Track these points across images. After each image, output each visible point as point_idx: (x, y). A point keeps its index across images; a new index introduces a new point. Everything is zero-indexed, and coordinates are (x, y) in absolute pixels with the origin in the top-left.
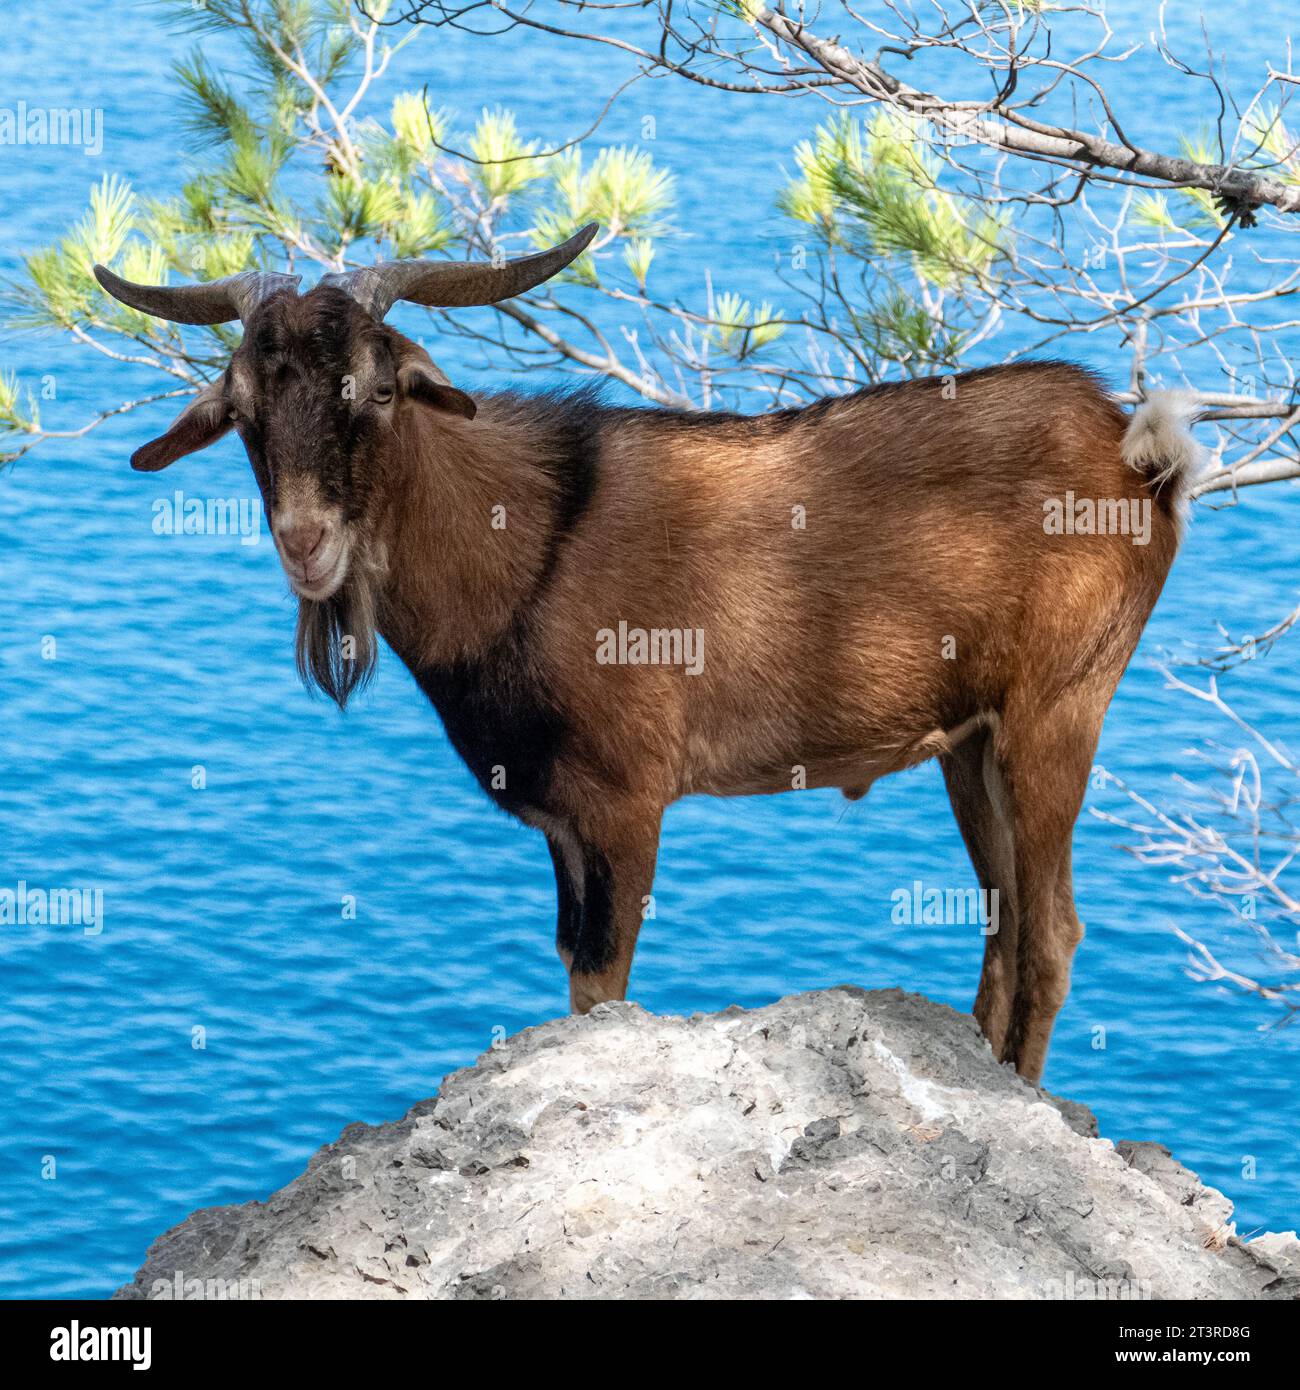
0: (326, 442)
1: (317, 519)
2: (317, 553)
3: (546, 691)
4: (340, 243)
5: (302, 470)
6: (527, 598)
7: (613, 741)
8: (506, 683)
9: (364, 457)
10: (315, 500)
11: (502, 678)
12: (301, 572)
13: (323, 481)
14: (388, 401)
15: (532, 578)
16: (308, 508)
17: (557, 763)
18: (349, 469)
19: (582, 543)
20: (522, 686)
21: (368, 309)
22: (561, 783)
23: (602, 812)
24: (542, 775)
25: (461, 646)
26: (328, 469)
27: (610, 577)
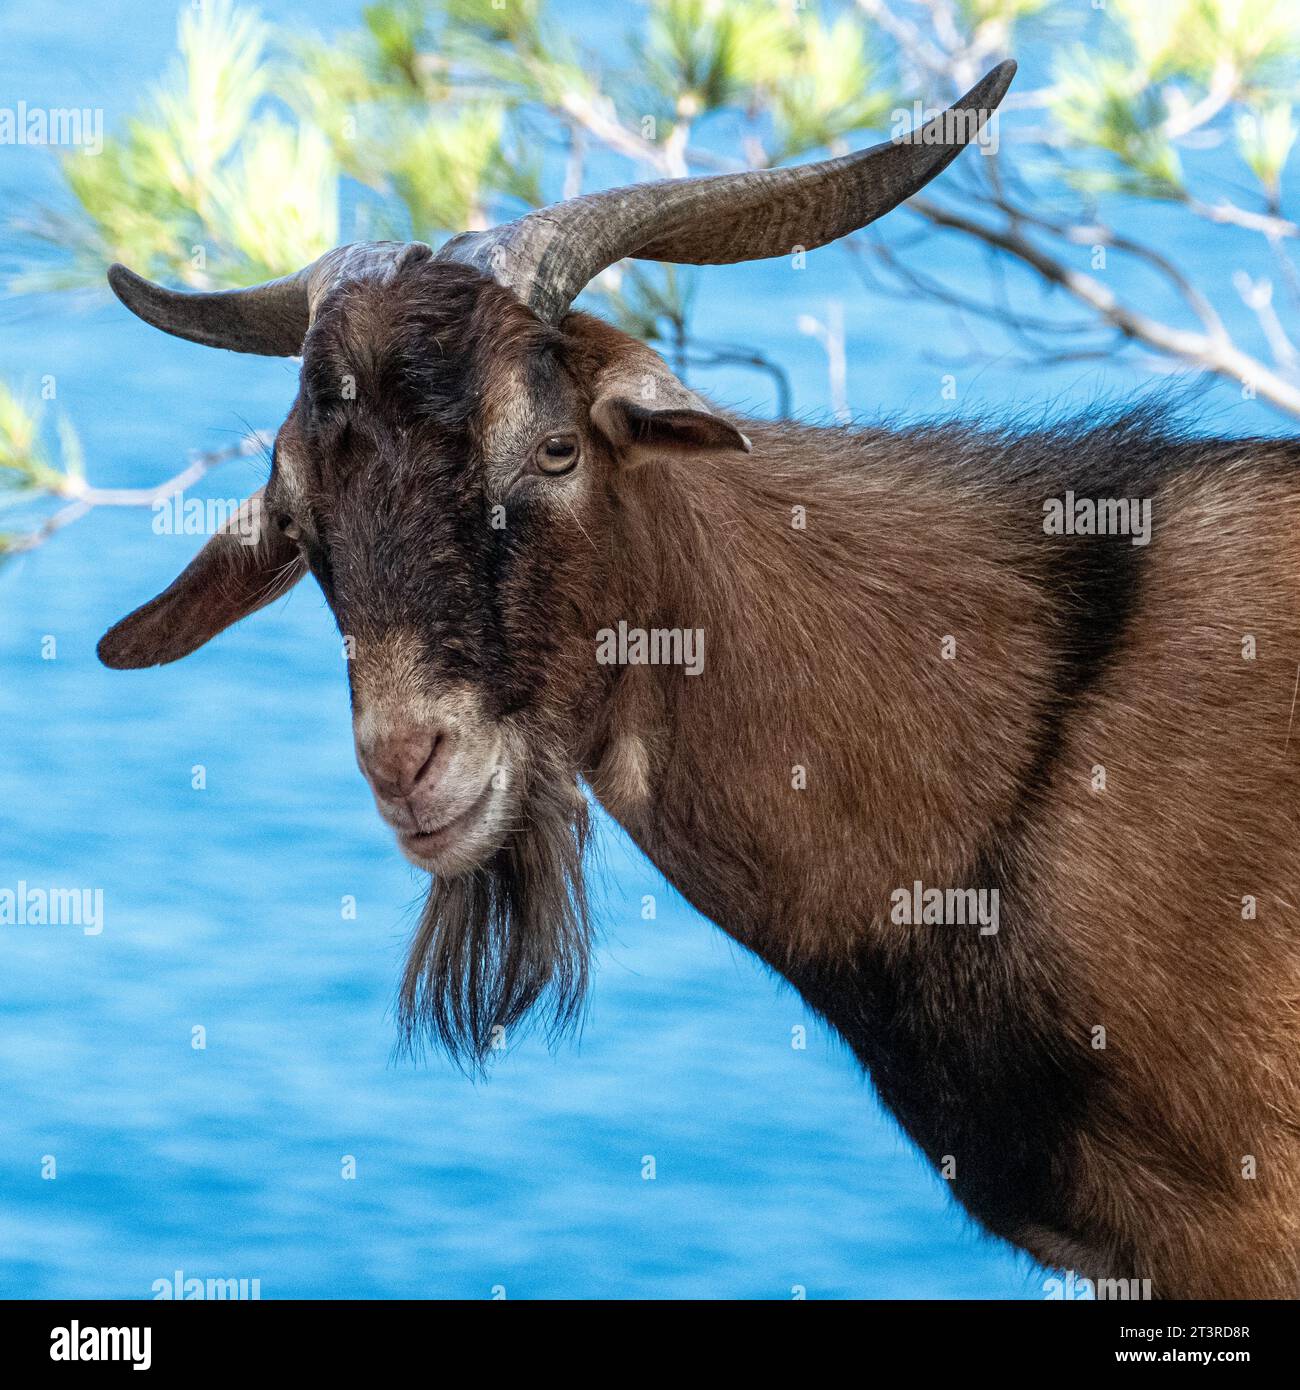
0: (437, 566)
1: (421, 717)
2: (431, 777)
3: (1050, 1001)
4: (676, 119)
5: (384, 625)
6: (1005, 818)
7: (1194, 1098)
8: (972, 986)
9: (527, 584)
10: (416, 682)
11: (964, 977)
12: (404, 815)
13: (432, 641)
14: (572, 467)
15: (1011, 781)
16: (403, 697)
17: (1083, 1140)
18: (497, 613)
19: (1120, 709)
20: (1002, 992)
21: (524, 296)
22: (1095, 1180)
23: (1181, 1237)
24: (1057, 1168)
25: (866, 921)
26: (444, 616)
27: (1181, 773)
